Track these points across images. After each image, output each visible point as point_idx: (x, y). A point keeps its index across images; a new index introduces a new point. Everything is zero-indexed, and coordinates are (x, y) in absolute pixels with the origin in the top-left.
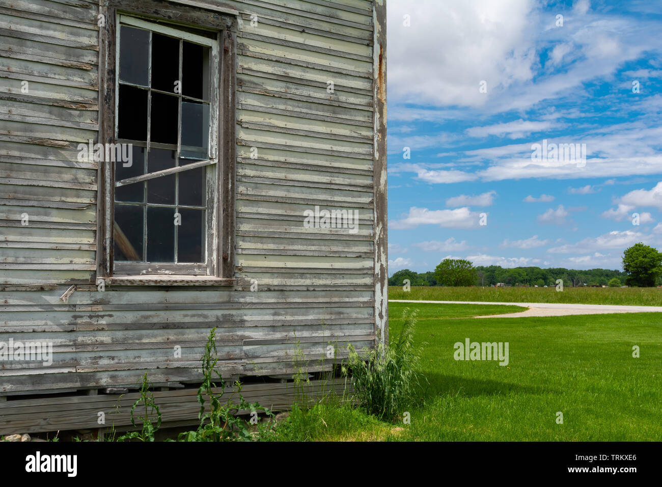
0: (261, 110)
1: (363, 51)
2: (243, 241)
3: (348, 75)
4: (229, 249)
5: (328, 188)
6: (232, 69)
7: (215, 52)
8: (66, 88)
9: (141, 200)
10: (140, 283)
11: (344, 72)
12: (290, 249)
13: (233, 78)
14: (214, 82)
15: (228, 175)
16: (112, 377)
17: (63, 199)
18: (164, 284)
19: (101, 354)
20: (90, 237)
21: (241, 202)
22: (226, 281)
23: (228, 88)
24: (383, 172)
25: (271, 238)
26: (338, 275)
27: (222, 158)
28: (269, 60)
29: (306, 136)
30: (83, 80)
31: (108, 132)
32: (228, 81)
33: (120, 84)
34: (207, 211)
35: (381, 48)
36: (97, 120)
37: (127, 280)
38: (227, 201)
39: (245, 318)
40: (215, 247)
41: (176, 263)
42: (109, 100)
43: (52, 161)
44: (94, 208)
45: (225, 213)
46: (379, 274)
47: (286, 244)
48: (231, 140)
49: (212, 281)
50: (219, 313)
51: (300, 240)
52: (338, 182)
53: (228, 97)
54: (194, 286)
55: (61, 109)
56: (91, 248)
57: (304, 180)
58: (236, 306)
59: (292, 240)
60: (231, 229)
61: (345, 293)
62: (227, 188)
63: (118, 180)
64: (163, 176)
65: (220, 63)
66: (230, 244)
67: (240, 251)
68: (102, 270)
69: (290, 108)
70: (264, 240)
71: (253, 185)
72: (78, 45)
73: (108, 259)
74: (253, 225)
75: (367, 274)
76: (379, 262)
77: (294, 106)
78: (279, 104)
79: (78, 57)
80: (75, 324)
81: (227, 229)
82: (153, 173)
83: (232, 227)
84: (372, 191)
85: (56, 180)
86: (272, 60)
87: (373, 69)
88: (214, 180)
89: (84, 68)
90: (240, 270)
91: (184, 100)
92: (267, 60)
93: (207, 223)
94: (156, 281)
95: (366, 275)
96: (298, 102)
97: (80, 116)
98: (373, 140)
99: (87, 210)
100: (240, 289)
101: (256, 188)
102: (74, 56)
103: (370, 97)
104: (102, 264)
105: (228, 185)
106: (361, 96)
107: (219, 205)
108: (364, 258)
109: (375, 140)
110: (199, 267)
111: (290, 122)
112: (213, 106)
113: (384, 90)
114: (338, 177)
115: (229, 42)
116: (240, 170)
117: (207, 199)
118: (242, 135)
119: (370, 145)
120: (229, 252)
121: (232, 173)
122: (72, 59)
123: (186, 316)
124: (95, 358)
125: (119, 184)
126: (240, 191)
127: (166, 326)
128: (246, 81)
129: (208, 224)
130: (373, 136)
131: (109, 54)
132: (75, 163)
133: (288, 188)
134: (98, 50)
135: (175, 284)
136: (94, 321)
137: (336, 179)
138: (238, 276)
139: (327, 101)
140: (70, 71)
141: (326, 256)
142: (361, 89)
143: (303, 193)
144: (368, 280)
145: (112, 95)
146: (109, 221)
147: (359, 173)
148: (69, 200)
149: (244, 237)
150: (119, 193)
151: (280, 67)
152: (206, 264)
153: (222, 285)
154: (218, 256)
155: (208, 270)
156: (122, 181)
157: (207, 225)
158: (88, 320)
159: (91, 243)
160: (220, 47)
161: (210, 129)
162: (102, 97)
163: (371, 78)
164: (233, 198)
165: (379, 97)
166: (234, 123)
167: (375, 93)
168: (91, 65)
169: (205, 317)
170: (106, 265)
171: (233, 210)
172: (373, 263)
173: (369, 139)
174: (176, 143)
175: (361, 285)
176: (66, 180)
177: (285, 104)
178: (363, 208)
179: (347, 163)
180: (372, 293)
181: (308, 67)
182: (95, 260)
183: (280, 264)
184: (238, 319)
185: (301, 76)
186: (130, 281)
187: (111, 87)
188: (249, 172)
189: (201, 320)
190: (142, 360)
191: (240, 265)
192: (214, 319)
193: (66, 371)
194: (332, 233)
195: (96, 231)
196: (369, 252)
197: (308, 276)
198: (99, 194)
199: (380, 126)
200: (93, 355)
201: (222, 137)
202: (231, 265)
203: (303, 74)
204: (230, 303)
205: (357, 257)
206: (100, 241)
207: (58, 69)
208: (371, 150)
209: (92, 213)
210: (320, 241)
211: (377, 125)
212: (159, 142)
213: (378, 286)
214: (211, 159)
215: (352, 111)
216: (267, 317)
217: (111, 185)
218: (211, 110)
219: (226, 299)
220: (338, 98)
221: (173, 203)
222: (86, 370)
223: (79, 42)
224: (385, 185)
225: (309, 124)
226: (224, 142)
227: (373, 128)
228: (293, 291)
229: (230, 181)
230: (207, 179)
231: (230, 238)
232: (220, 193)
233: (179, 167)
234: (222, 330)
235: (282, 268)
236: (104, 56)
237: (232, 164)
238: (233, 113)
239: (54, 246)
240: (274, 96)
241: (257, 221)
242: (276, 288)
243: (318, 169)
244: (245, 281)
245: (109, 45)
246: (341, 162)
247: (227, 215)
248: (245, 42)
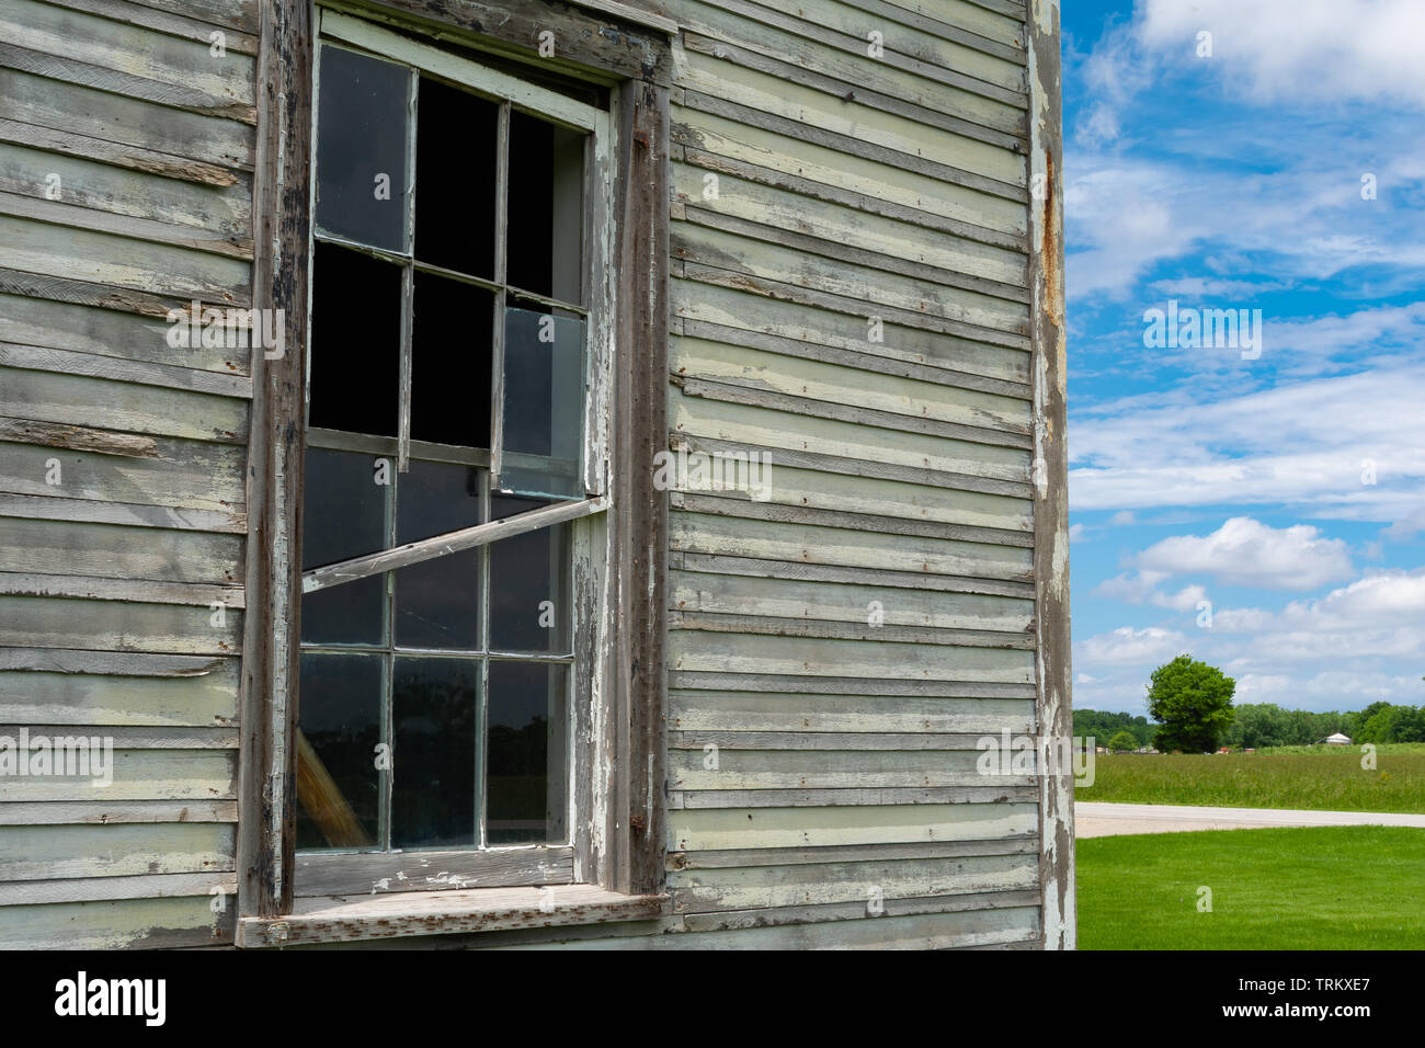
0: (736, 338)
1: (1004, 168)
2: (688, 765)
3: (966, 238)
4: (650, 795)
5: (918, 586)
6: (658, 205)
7: (604, 148)
8: (145, 248)
9: (375, 637)
10: (382, 932)
11: (956, 230)
12: (818, 785)
13: (660, 233)
14: (600, 248)
15: (645, 549)
17: (131, 640)
18: (456, 929)
20: (216, 775)
21: (681, 637)
22: (641, 904)
23: (647, 266)
24: (1058, 536)
25: (767, 751)
26: (947, 864)
27: (628, 496)
28: (758, 182)
29: (860, 424)
30: (202, 224)
31: (284, 405)
32: (646, 242)
33: (317, 242)
34: (573, 667)
35: (1049, 162)
36: (246, 361)
37: (339, 923)
38: (643, 635)
40: (600, 787)
41: (482, 847)
42: (289, 293)
43: (97, 504)
44: (233, 671)
45: (636, 679)
46: (1054, 852)
47: (808, 771)
48: (656, 438)
49: (600, 907)
51: (843, 757)
52: (943, 569)
53: (645, 296)
54: (548, 927)
55: (128, 322)
56: (219, 813)
57: (855, 564)
59: (823, 757)
60: (655, 729)
61: (966, 919)
62: (644, 593)
63: (310, 568)
64: (451, 554)
65: (621, 184)
66: (650, 780)
68: (256, 892)
69: (815, 336)
70: (747, 759)
71: (714, 581)
72: (190, 101)
73: (278, 850)
74: (715, 713)
75: (1021, 853)
76: (1053, 816)
77: (824, 330)
78: (786, 324)
79: (188, 142)
81: (644, 728)
82: (417, 546)
83: (659, 721)
84: (1032, 595)
85: (108, 573)
86: (765, 184)
87: (1030, 225)
88: (596, 563)
89: (208, 180)
90: (679, 863)
91: (511, 301)
92: (754, 181)
93: (573, 708)
94: (430, 921)
95: (1019, 858)
96: (838, 317)
98: (1031, 438)
99: (211, 679)
100: (680, 927)
101: (725, 590)
102: (175, 138)
103: (1022, 309)
104: (258, 873)
105: (645, 583)
106: (1000, 304)
107: (616, 647)
108: (1011, 804)
109: (1039, 438)
110: (552, 857)
111: (815, 380)
112: (597, 323)
113: (1057, 287)
114: (942, 553)
115: (648, 120)
116: (679, 534)
117: (575, 627)
118: (685, 419)
119: (1024, 455)
120: (650, 806)
121: (656, 545)
122: (168, 146)
125: (310, 585)
126: (678, 601)
128: (694, 247)
129: (577, 710)
130: (1032, 427)
131: (290, 136)
132: (171, 513)
133: (813, 588)
134: (253, 121)
135: (490, 926)
137: (938, 557)
138: (673, 885)
139: (913, 316)
140: (159, 189)
141: (916, 804)
142: (999, 284)
143: (852, 605)
144: (1024, 874)
145: (295, 275)
146: (282, 716)
147: (998, 538)
148: (149, 644)
149: (688, 755)
150: (313, 616)
151: (787, 206)
152: (571, 844)
153: (629, 919)
154: (613, 818)
155: (578, 866)
156: (320, 572)
157: (574, 715)
159: (220, 795)
160: (621, 133)
161: (589, 399)
162: (265, 282)
163: (1025, 249)
164: (659, 625)
165: (1046, 307)
166: (662, 380)
167: (1037, 296)
168: (232, 170)
170: (271, 874)
171: (660, 664)
172: (1035, 817)
173: (1020, 436)
174: (485, 443)
175: (1008, 891)
176: (139, 572)
177: (803, 322)
178: (1009, 648)
179: (965, 509)
180: (1034, 912)
181: (866, 210)
182: (234, 854)
183: (793, 838)
185: (845, 235)
187: (296, 250)
188: (705, 539)
191: (678, 848)
194: (930, 729)
195: (237, 751)
196: (1026, 783)
197: (867, 869)
198: (250, 622)
199: (1050, 397)
201: (628, 424)
202: (655, 846)
203: (849, 230)
205: (996, 802)
206: (250, 788)
207: (120, 181)
208: (1028, 468)
209: (225, 689)
210: (899, 755)
211: (1041, 396)
212: (434, 440)
213: (1052, 889)
214: (590, 496)
215: (977, 347)
217: (289, 588)
218: (590, 335)
220: (942, 309)
221: (472, 643)
223: (192, 91)
224: (1066, 574)
225: (866, 388)
226: (635, 442)
227: (1031, 402)
228: (826, 921)
229: (652, 568)
230: (576, 561)
231: (651, 757)
232: (621, 610)
233: (495, 524)
235: (798, 849)
236: (272, 142)
237: (659, 514)
238: (661, 346)
239: (94, 813)
240: (772, 297)
241: (725, 700)
242: (782, 917)
243: (892, 528)
244: (694, 900)
245: (291, 108)
246: (950, 506)
247: (643, 683)
248: (693, 121)
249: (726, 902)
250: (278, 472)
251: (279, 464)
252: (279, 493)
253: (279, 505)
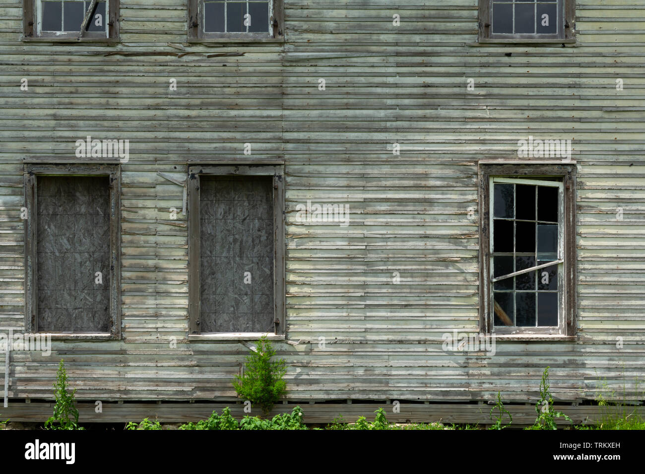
0: (596, 224)
2: (583, 312)
4: (572, 317)
6: (573, 200)
7: (561, 190)
8: (458, 227)
9: (512, 289)
12: (622, 316)
13: (573, 205)
14: (561, 210)
15: (570, 269)
16: (492, 395)
17: (458, 291)
18: (524, 340)
19: (484, 381)
20: (475, 313)
21: (581, 286)
22: (570, 338)
23: (570, 212)
25: (606, 309)
27: (566, 259)
28: (603, 190)
29: (634, 238)
32: (570, 208)
33: (493, 220)
34: (558, 293)
36: (478, 243)
38: (570, 286)
39: (586, 362)
40: (564, 316)
41: (536, 327)
42: (485, 231)
43: (451, 270)
44: (477, 295)
45: (568, 294)
47: (619, 313)
48: (572, 247)
50: (566, 358)
51: (630, 310)
53: (570, 219)
54: (546, 341)
55: (456, 240)
56: (476, 319)
57: (633, 268)
58: (579, 354)
59: (623, 310)
62: (570, 278)
63: (494, 278)
64: (525, 273)
65: (564, 196)
66: (572, 314)
67: (581, 318)
68: (483, 331)
70: (600, 310)
71: (590, 274)
72: (466, 201)
73: (486, 325)
74: (591, 301)
78: (611, 218)
80: (468, 363)
81: (570, 304)
83: (574, 303)
85: (454, 280)
86: (605, 189)
88: (562, 272)
90: (581, 330)
91: (539, 224)
92: (601, 189)
96: (628, 215)
97: (467, 242)
99: (473, 297)
100: (582, 343)
101: (593, 276)
104: (483, 328)
105: (570, 275)
107: (565, 289)
110: (553, 329)
111: (621, 229)
112: (560, 226)
115: (570, 182)
116: (580, 266)
117: (559, 285)
118: (582, 242)
120: (572, 319)
121: (573, 268)
122: (462, 209)
123: (542, 359)
124: (480, 383)
125: (494, 280)
126: (580, 279)
127: (527, 366)
128: (584, 206)
129: (559, 301)
131: (485, 203)
132: (464, 270)
133: (620, 274)
134: (477, 202)
135: (532, 340)
136: (479, 361)
138: (579, 335)
140: (461, 216)
145: (487, 227)
146: (486, 303)
148: (462, 291)
149: (584, 310)
150: (498, 285)
151: (612, 193)
152: (559, 327)
154: (565, 321)
155: (560, 331)
156: (497, 278)
158: (475, 361)
159: (476, 316)
160: (564, 187)
161: (559, 240)
162: (480, 229)
164: (574, 284)
166: (575, 235)
168: (474, 211)
169: (556, 360)
170: (485, 329)
171: (575, 292)
174: (534, 251)
176: (459, 280)
181: (636, 189)
182: (479, 326)
183: (614, 327)
184: (581, 362)
185: (629, 196)
186: (501, 338)
187: (487, 223)
188: (587, 266)
189: (552, 362)
190: (511, 386)
191: (580, 328)
192: (562, 362)
193: (462, 389)
195: (479, 309)
197: (637, 334)
198: (480, 287)
200: (479, 381)
201: (566, 245)
202: (574, 327)
203: (632, 195)
204: (573, 352)
206: (481, 316)
207: (453, 217)
209: (476, 298)
212: (522, 252)
214: (559, 260)
216: (605, 362)
217: (488, 281)
218: (559, 229)
219: (570, 349)
221: (534, 289)
222: (475, 390)
223: (466, 199)
226: (568, 248)
229: (572, 273)
230: (559, 272)
231: (572, 309)
232: (565, 282)
233: (538, 266)
234: (568, 369)
235: (616, 329)
236: (481, 205)
237: (574, 262)
238: (574, 228)
239: (453, 318)
240: (607, 213)
244: (585, 338)
245: (485, 198)
247: (570, 296)
248: (583, 180)
249: (594, 339)
250: (484, 262)
251: (484, 260)
252: (485, 265)
253: (485, 267)
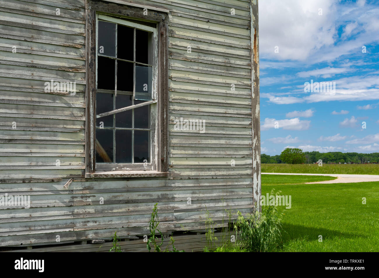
0: (183, 69)
1: (245, 33)
2: (173, 149)
3: (235, 47)
4: (165, 154)
5: (224, 116)
6: (166, 45)
7: (155, 35)
8: (66, 59)
9: (112, 126)
10: (111, 176)
11: (233, 46)
12: (201, 153)
13: (166, 51)
14: (155, 54)
15: (164, 109)
16: (95, 233)
17: (65, 126)
18: (126, 177)
19: (89, 220)
20: (81, 149)
21: (172, 126)
22: (163, 174)
23: (164, 57)
24: (257, 106)
25: (190, 147)
26: (231, 169)
27: (160, 100)
29: (211, 85)
30: (76, 54)
31: (92, 85)
32: (163, 53)
33: (98, 56)
34: (151, 131)
35: (255, 31)
36: (85, 78)
37: (104, 175)
38: (163, 125)
39: (175, 196)
40: (156, 153)
41: (133, 163)
42: (92, 66)
43: (58, 103)
44: (84, 131)
45: (162, 133)
46: (256, 167)
47: (200, 150)
48: (166, 89)
49: (155, 174)
50: (159, 193)
51: (207, 148)
52: (230, 112)
53: (163, 63)
54: (144, 177)
55: (63, 72)
56: (82, 155)
57: (210, 112)
58: (170, 189)
59: (203, 148)
60: (166, 142)
61: (235, 180)
62: (164, 117)
63: (98, 114)
64: (125, 111)
65: (158, 42)
66: (165, 152)
67: (171, 155)
68: (88, 169)
69: (201, 68)
70: (186, 148)
71: (179, 115)
72: (73, 33)
73: (92, 162)
74: (179, 140)
75: (248, 167)
76: (256, 160)
77: (203, 67)
78: (194, 66)
79: (73, 40)
80: (73, 202)
81: (164, 142)
82: (119, 109)
83: (167, 141)
84: (251, 117)
85: (61, 115)
86: (189, 40)
87: (251, 44)
88: (155, 112)
89: (77, 47)
90: (172, 167)
91: (137, 64)
92: (187, 39)
93: (151, 138)
94: (121, 175)
95: (248, 169)
96: (206, 64)
97: (74, 76)
98: (251, 86)
99: (79, 133)
100: (172, 178)
101: (181, 117)
102: (71, 40)
103: (249, 61)
104: (89, 165)
106: (244, 60)
107: (158, 127)
108: (246, 158)
109: (252, 86)
110: (147, 165)
111: (201, 77)
112: (154, 68)
113: (257, 56)
114: (230, 109)
115: (163, 29)
116: (171, 107)
117: (151, 124)
118: (172, 85)
119: (249, 90)
120: (165, 156)
121: (166, 108)
122: (70, 41)
123: (139, 195)
124: (85, 222)
125: (98, 117)
126: (171, 119)
127: (127, 202)
128: (174, 53)
129: (152, 139)
130: (251, 84)
131: (92, 38)
132: (72, 105)
133: (200, 116)
134: (85, 36)
135: (133, 176)
136: (84, 200)
137: (229, 110)
138: (170, 171)
139: (223, 63)
140: (68, 49)
141: (223, 157)
142: (243, 56)
143: (209, 119)
144: (249, 172)
145: (93, 63)
146: (93, 139)
147: (243, 106)
148: (68, 127)
149: (174, 147)
151: (194, 43)
152: (151, 163)
153: (161, 176)
154: (158, 158)
155: (152, 167)
156: (100, 114)
157: (151, 140)
158: (81, 199)
159: (82, 152)
160: (158, 32)
161: (153, 82)
162: (88, 64)
163: (250, 49)
164: (167, 123)
165: (254, 60)
166: (167, 78)
167: (252, 58)
168: (81, 45)
169: (151, 195)
170: (91, 166)
171: (167, 131)
172: (251, 161)
173: (248, 86)
174: (132, 91)
175: (245, 175)
176: (66, 115)
177: (198, 66)
178: (245, 128)
179: (235, 101)
180: (251, 179)
181: (211, 43)
182: (85, 163)
183: (196, 163)
184: (171, 196)
185: (207, 48)
186: (105, 175)
187: (93, 58)
188: (177, 107)
189: (148, 198)
190: (113, 223)
191: (171, 164)
192: (156, 197)
193: (67, 230)
194: (227, 143)
195: (85, 145)
196: (250, 154)
197: (213, 169)
198: (86, 123)
199: (255, 78)
200: (84, 220)
201: (160, 87)
202: (166, 164)
203: (208, 47)
204: (166, 187)
205: (242, 157)
206: (87, 151)
207: (61, 48)
208: (250, 92)
209: (82, 134)
210: (219, 148)
211: (253, 78)
212: (122, 91)
213: (255, 175)
214: (153, 100)
215: (238, 69)
216: (189, 196)
217: (93, 117)
218: (153, 70)
219: (163, 185)
220: (230, 61)
221: (131, 127)
222: (80, 230)
223: (73, 31)
224: (259, 113)
225: (212, 78)
226: (161, 90)
227: (251, 79)
228: (203, 179)
229: (165, 113)
230: (151, 112)
231: (165, 147)
232: (159, 121)
233: (134, 105)
234: (161, 203)
235: (197, 165)
236: (88, 39)
237: (166, 103)
238: (167, 72)
239: (59, 155)
240: (191, 61)
241: (182, 137)
242: (193, 177)
243: (218, 105)
244: (175, 174)
245: (92, 33)
246: (232, 100)
247: (163, 134)
248: (173, 29)
249: (182, 174)
250: (91, 97)
251: (91, 96)
252: (91, 101)
253: (91, 103)
